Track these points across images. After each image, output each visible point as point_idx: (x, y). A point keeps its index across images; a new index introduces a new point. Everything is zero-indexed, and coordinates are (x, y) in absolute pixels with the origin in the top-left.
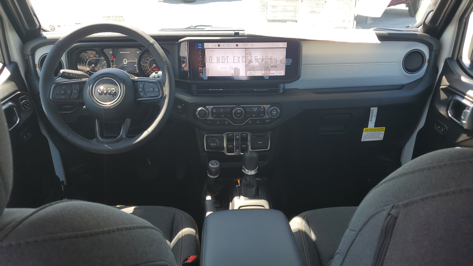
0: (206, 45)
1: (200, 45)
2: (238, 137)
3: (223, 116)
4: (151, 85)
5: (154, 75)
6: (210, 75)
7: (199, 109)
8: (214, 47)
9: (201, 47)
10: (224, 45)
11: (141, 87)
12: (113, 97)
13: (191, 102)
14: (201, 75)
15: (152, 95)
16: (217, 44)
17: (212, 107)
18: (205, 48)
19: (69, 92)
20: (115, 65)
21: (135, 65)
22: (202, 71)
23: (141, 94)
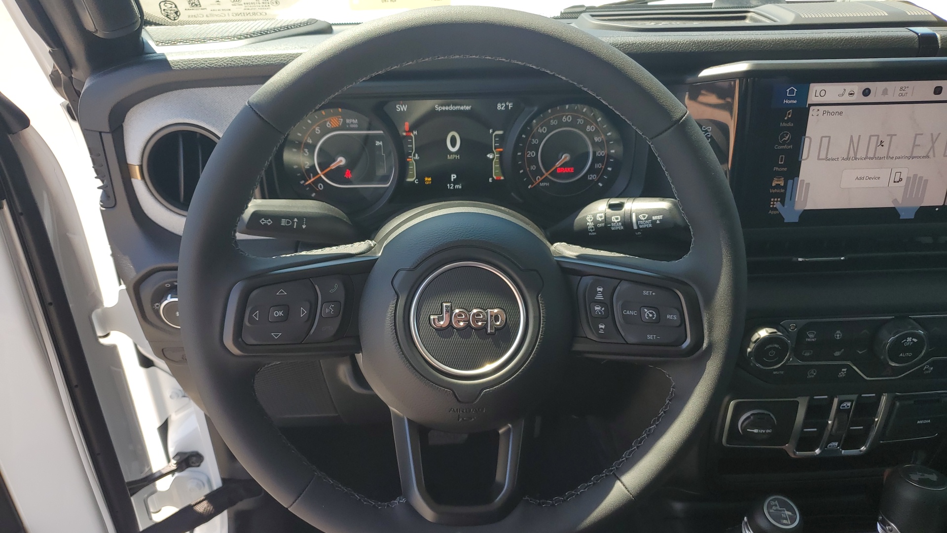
0: (817, 92)
1: (792, 92)
2: (849, 404)
3: (837, 354)
4: (646, 293)
5: (603, 215)
6: (809, 206)
7: (763, 333)
8: (847, 99)
9: (795, 102)
10: (885, 92)
11: (599, 297)
14: (778, 205)
15: (650, 337)
16: (857, 87)
17: (803, 322)
18: (811, 105)
19: (304, 312)
20: (414, 156)
21: (488, 156)
22: (782, 191)
23: (600, 326)
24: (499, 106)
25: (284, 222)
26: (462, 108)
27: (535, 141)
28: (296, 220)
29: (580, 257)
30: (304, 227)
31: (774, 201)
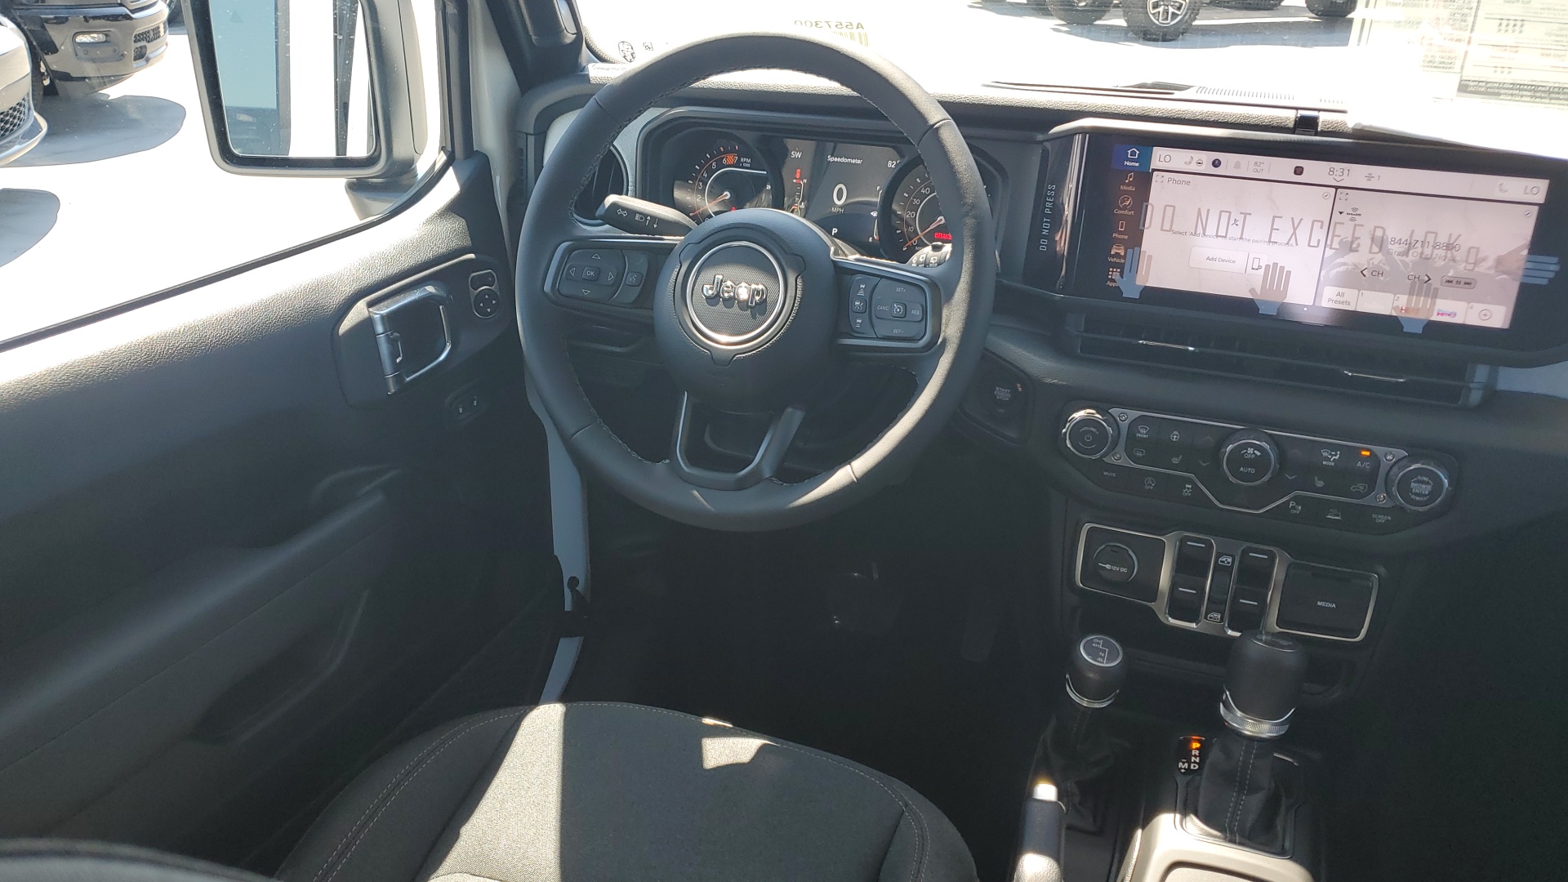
0: (1161, 157)
1: (1133, 154)
2: (1230, 560)
3: (1175, 461)
4: (898, 290)
5: (924, 256)
6: (1152, 283)
7: (1079, 415)
8: (1194, 168)
9: (1137, 164)
10: (1237, 165)
11: (861, 293)
12: (754, 317)
13: (1048, 381)
14: (1116, 275)
15: (895, 331)
16: (1207, 157)
17: (1135, 414)
18: (1154, 170)
19: (611, 277)
20: (801, 204)
21: (872, 213)
22: (1123, 261)
23: (858, 321)
24: (890, 163)
25: (637, 217)
26: (853, 161)
27: (916, 202)
28: (649, 218)
29: (857, 260)
30: (655, 226)
31: (1113, 271)
